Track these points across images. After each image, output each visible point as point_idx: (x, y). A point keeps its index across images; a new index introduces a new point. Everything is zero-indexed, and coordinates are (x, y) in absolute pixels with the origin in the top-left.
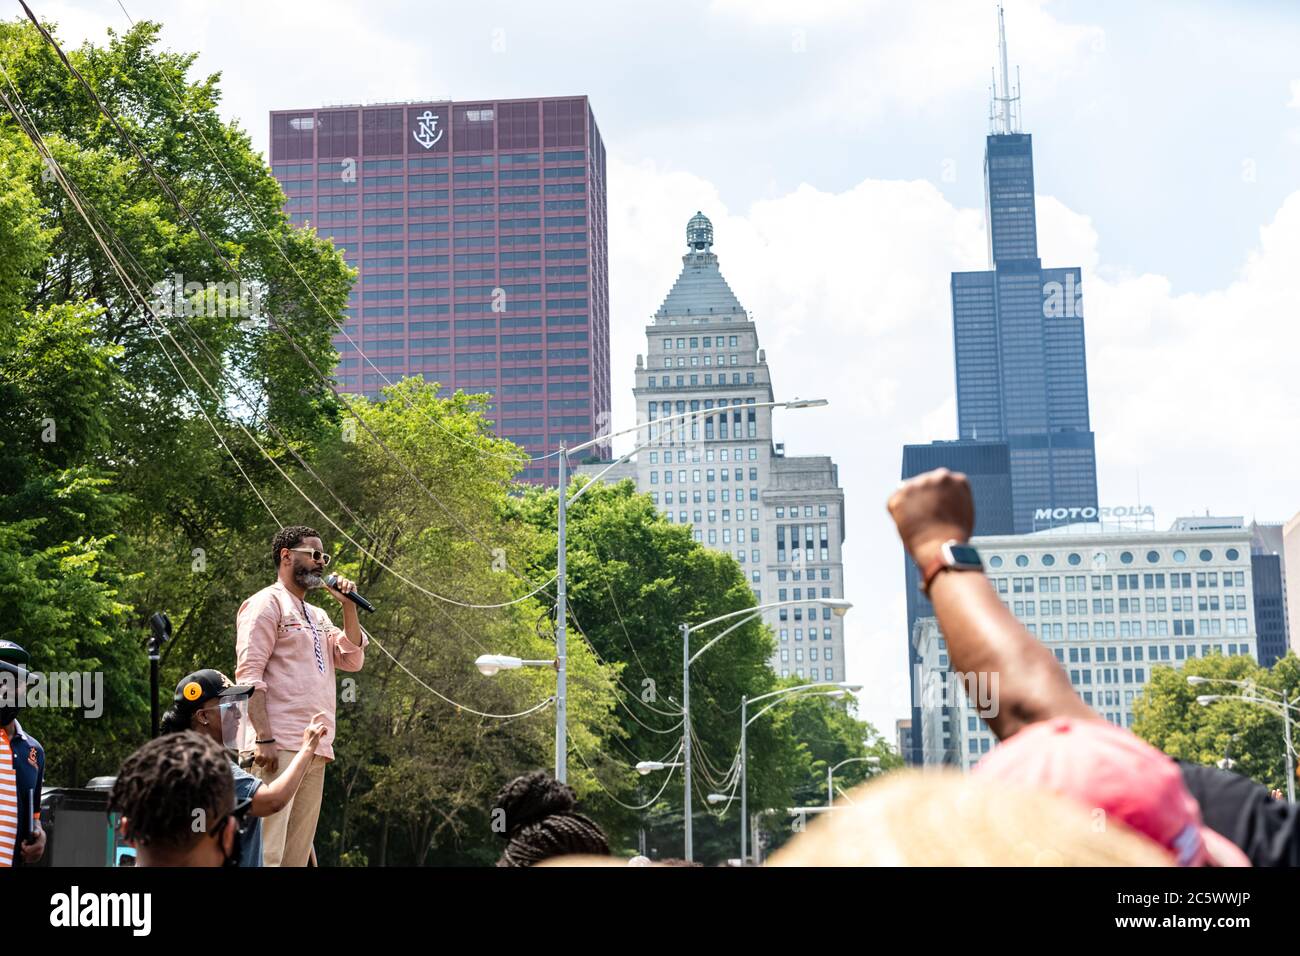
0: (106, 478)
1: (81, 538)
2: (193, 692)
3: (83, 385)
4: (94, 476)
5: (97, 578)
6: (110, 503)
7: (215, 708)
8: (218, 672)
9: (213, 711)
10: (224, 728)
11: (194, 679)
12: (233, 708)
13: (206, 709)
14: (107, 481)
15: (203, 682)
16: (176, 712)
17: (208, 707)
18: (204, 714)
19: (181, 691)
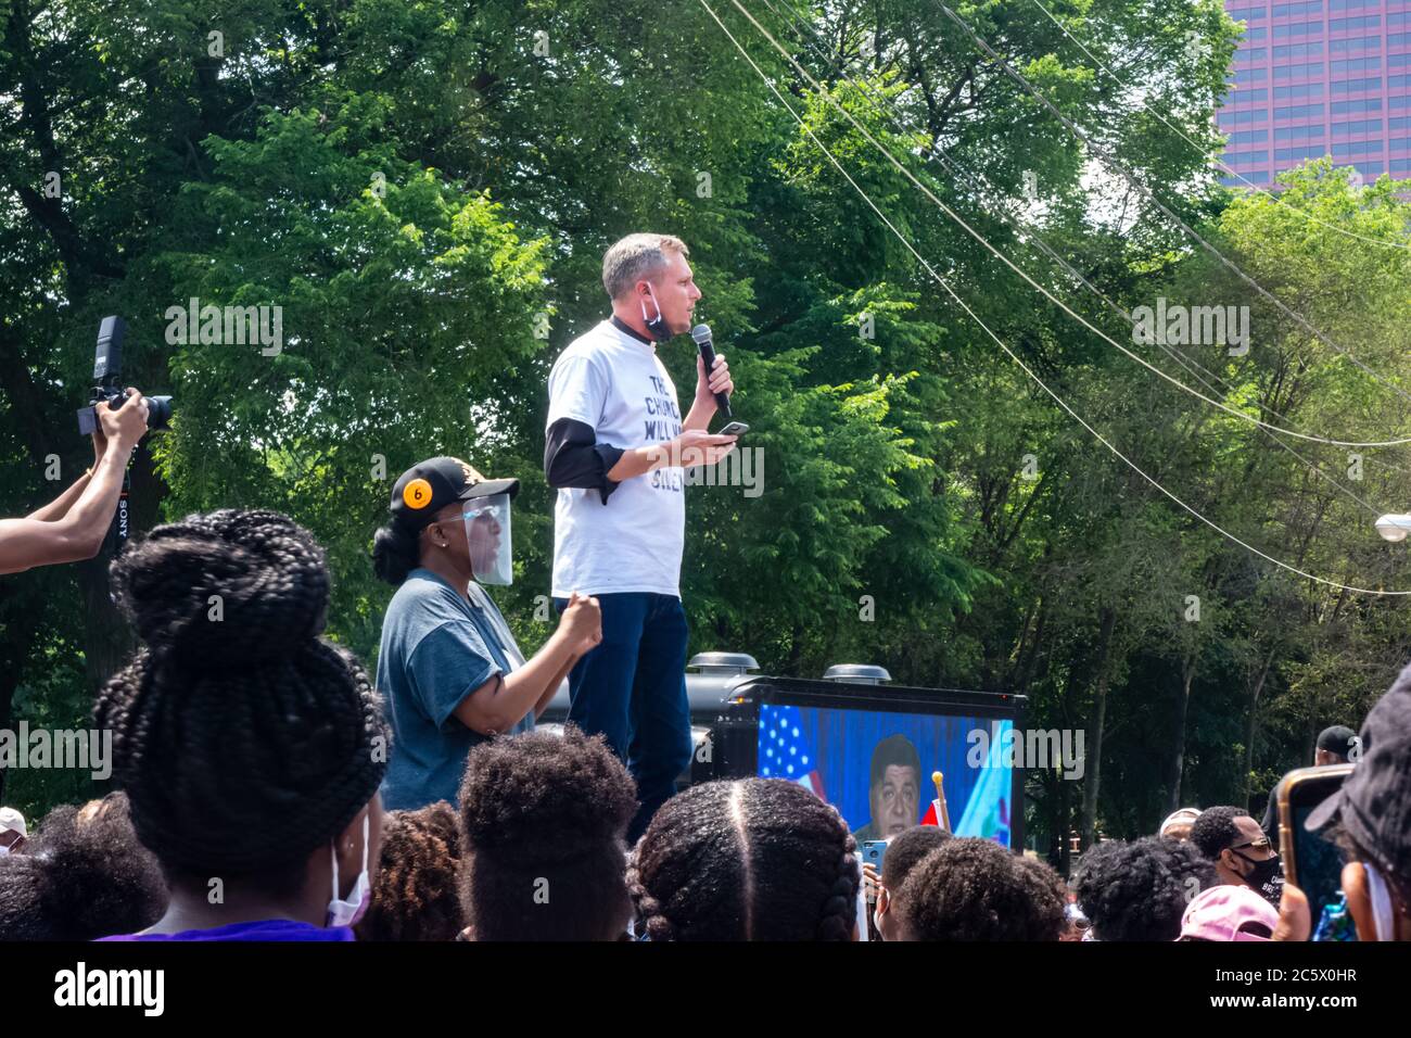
0: (908, 300)
1: (876, 377)
2: (418, 495)
3: (881, 184)
4: (895, 298)
5: (886, 422)
6: (915, 333)
7: (456, 519)
8: (458, 461)
9: (453, 526)
10: (473, 552)
11: (419, 474)
12: (485, 517)
13: (442, 521)
14: (909, 305)
15: (433, 477)
16: (395, 528)
17: (445, 517)
18: (439, 531)
19: (399, 495)
